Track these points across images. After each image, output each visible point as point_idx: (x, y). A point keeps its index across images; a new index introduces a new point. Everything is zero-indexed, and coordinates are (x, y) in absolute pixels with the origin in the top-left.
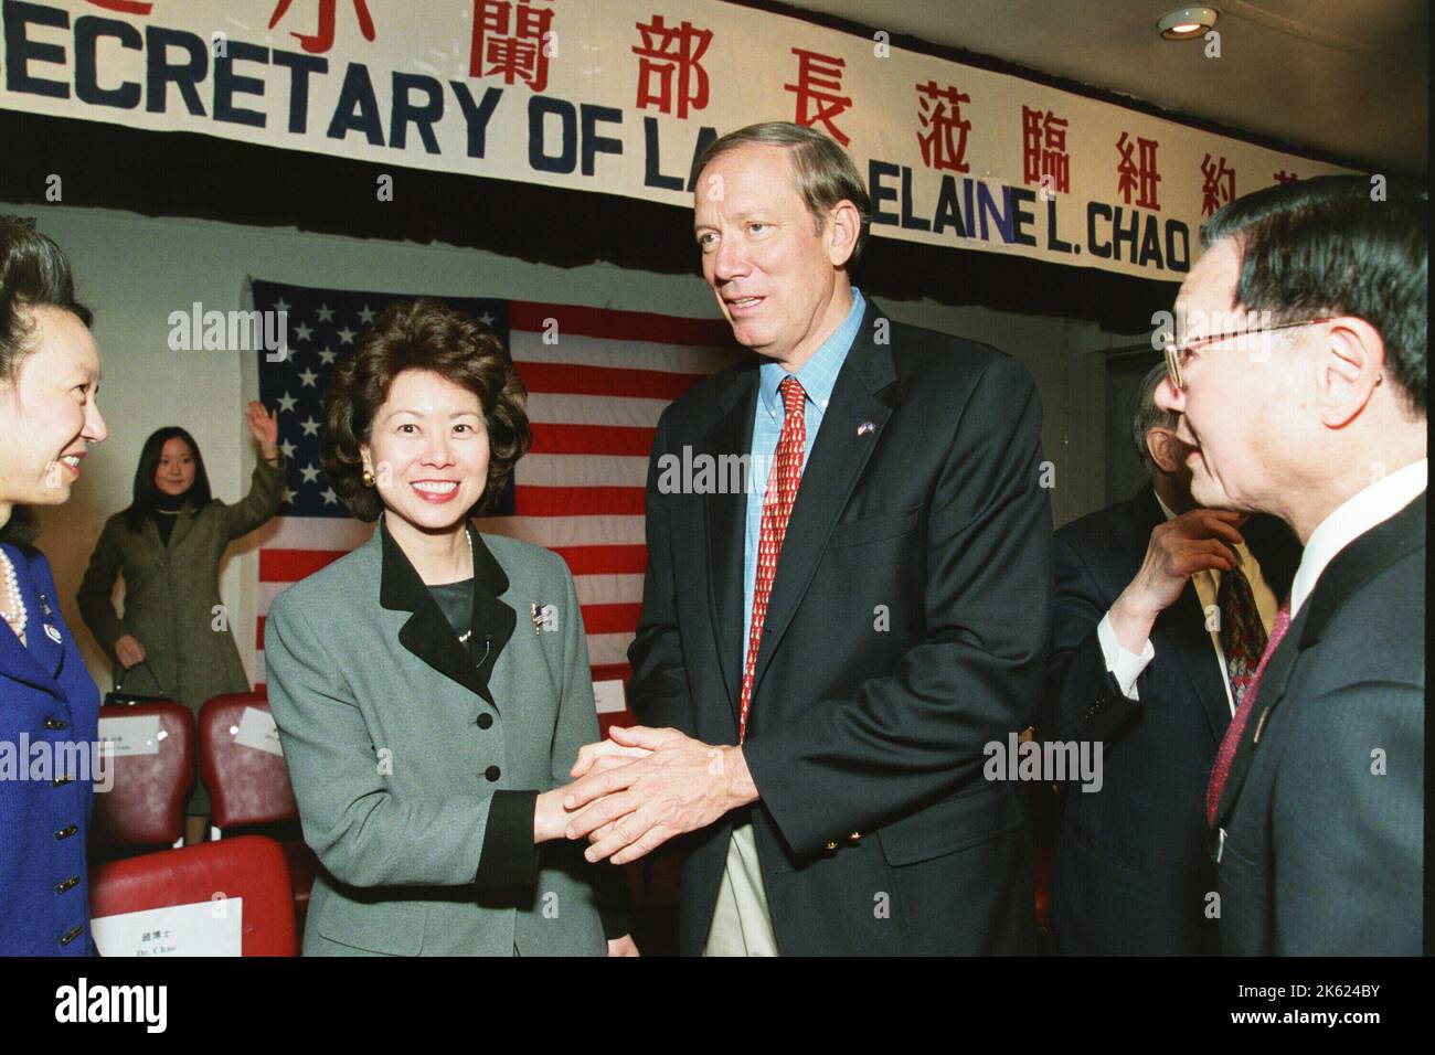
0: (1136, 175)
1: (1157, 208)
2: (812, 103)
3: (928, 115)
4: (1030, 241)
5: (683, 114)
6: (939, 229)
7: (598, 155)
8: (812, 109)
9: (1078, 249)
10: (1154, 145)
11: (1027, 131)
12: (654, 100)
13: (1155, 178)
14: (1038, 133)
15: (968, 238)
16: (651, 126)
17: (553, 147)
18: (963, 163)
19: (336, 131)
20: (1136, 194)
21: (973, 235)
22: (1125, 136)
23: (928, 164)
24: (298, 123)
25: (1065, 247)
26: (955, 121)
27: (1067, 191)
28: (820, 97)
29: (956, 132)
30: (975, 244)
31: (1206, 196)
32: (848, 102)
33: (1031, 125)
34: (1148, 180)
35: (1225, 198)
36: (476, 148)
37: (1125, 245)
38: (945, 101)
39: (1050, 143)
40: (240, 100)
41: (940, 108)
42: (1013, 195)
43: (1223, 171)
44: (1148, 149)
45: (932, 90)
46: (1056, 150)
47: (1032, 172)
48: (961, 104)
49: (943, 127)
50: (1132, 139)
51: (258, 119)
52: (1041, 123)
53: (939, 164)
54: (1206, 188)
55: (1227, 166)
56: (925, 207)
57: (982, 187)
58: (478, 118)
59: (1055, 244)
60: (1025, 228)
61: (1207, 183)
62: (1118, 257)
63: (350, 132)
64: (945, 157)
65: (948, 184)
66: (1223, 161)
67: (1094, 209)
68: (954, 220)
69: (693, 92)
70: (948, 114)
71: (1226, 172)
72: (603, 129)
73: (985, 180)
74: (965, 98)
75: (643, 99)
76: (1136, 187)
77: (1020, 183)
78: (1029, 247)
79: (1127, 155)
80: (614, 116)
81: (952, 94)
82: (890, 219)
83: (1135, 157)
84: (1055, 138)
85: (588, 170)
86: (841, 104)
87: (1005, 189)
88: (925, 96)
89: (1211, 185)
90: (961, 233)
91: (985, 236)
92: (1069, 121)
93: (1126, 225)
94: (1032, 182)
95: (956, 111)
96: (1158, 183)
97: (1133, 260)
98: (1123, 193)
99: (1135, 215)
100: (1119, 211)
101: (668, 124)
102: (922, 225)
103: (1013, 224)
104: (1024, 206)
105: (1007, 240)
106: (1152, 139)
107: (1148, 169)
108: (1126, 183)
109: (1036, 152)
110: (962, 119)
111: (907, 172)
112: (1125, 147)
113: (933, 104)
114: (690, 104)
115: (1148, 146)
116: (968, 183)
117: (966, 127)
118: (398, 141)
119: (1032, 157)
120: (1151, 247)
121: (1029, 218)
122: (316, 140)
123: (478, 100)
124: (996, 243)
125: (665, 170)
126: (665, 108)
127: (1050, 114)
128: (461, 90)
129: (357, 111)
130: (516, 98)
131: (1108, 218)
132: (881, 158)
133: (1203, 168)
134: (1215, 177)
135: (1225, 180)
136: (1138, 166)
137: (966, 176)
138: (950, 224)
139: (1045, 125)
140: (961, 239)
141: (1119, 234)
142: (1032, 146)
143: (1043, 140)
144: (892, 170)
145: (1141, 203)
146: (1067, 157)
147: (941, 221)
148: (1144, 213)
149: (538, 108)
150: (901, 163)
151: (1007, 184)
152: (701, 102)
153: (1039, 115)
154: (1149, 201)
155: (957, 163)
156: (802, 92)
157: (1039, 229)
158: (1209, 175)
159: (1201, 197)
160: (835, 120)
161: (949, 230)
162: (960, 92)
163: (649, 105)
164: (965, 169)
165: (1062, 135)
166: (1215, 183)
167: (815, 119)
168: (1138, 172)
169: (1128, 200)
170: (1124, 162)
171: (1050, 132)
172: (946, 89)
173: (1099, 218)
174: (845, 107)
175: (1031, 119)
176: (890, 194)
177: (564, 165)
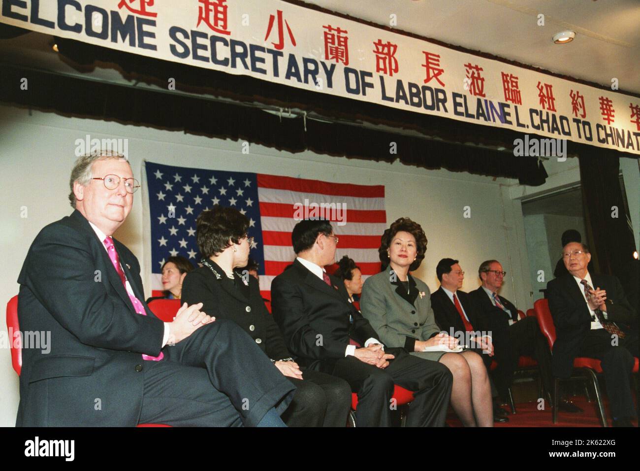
0: (545, 98)
1: (555, 111)
2: (431, 71)
3: (470, 76)
4: (510, 123)
5: (391, 75)
6: (478, 118)
7: (367, 88)
8: (431, 74)
9: (528, 127)
10: (551, 87)
11: (504, 81)
12: (381, 69)
13: (553, 99)
14: (508, 82)
15: (489, 122)
16: (382, 78)
17: (353, 86)
18: (483, 93)
19: (288, 77)
20: (547, 106)
21: (490, 120)
22: (539, 83)
23: (471, 93)
24: (276, 74)
25: (523, 126)
26: (479, 78)
27: (521, 104)
28: (433, 69)
29: (480, 82)
30: (490, 124)
31: (573, 106)
32: (442, 71)
33: (505, 79)
34: (550, 100)
35: (581, 107)
36: (330, 85)
37: (545, 125)
38: (475, 70)
39: (513, 86)
40: (259, 65)
41: (473, 73)
42: (502, 106)
43: (578, 97)
44: (549, 88)
45: (469, 66)
46: (515, 88)
47: (508, 97)
48: (480, 72)
49: (475, 80)
50: (542, 84)
51: (264, 72)
52: (508, 78)
53: (475, 94)
54: (573, 103)
55: (580, 95)
56: (473, 110)
57: (491, 103)
58: (329, 74)
59: (519, 125)
60: (508, 118)
61: (573, 101)
62: (543, 130)
63: (292, 77)
64: (477, 91)
65: (479, 101)
66: (578, 93)
67: (532, 111)
68: (483, 115)
69: (393, 67)
70: (476, 75)
71: (580, 97)
72: (368, 79)
73: (492, 100)
74: (481, 69)
75: (378, 69)
76: (546, 103)
77: (504, 101)
78: (511, 125)
79: (541, 90)
80: (370, 75)
81: (477, 68)
82: (461, 114)
83: (544, 91)
84: (514, 84)
85: (364, 94)
86: (441, 72)
87: (499, 103)
88: (468, 68)
89: (575, 102)
90: (486, 120)
91: (494, 121)
92: (518, 77)
93: (544, 118)
94: (508, 101)
95: (479, 74)
96: (554, 101)
97: (549, 131)
98: (541, 104)
99: (547, 114)
100: (541, 112)
101: (387, 77)
102: (472, 116)
103: (504, 116)
104: (506, 110)
105: (502, 122)
106: (549, 84)
107: (550, 96)
108: (542, 101)
109: (508, 89)
110: (481, 77)
111: (465, 97)
112: (540, 87)
113: (471, 72)
114: (393, 71)
115: (549, 87)
116: (486, 101)
117: (483, 80)
118: (306, 81)
119: (507, 91)
120: (555, 126)
121: (509, 114)
122: (281, 80)
123: (329, 68)
124: (498, 124)
125: (388, 95)
126: (385, 73)
127: (511, 75)
128: (323, 64)
129: (293, 70)
130: (340, 68)
131: (537, 115)
132: (456, 92)
133: (571, 95)
134: (576, 99)
135: (580, 100)
136: (546, 95)
137: (484, 98)
138: (482, 116)
139: (510, 79)
140: (486, 122)
141: (542, 121)
142: (506, 87)
143: (510, 85)
144: (460, 96)
145: (549, 109)
146: (519, 91)
147: (479, 115)
148: (551, 113)
149: (347, 71)
150: (463, 93)
151: (499, 101)
152: (396, 70)
153: (507, 75)
154: (552, 108)
155: (481, 93)
156: (428, 67)
157: (512, 118)
158: (573, 98)
159: (571, 107)
160: (439, 77)
161: (482, 118)
162: (479, 67)
163: (380, 71)
164: (484, 96)
165: (516, 83)
166: (576, 101)
167: (433, 77)
168: (546, 97)
169: (544, 108)
170: (540, 93)
171: (512, 82)
172: (474, 66)
173: (534, 115)
174: (442, 73)
175: (505, 77)
176: (460, 105)
177: (356, 92)
